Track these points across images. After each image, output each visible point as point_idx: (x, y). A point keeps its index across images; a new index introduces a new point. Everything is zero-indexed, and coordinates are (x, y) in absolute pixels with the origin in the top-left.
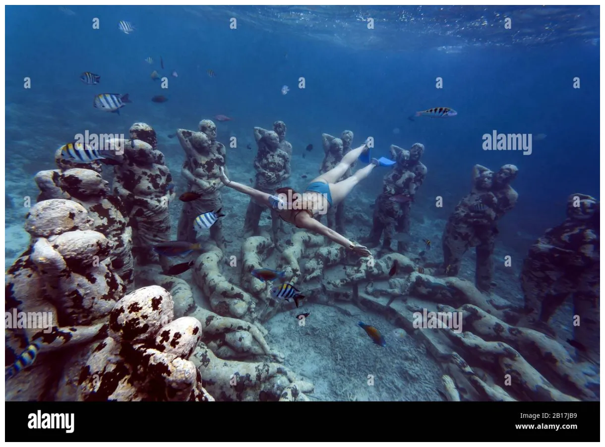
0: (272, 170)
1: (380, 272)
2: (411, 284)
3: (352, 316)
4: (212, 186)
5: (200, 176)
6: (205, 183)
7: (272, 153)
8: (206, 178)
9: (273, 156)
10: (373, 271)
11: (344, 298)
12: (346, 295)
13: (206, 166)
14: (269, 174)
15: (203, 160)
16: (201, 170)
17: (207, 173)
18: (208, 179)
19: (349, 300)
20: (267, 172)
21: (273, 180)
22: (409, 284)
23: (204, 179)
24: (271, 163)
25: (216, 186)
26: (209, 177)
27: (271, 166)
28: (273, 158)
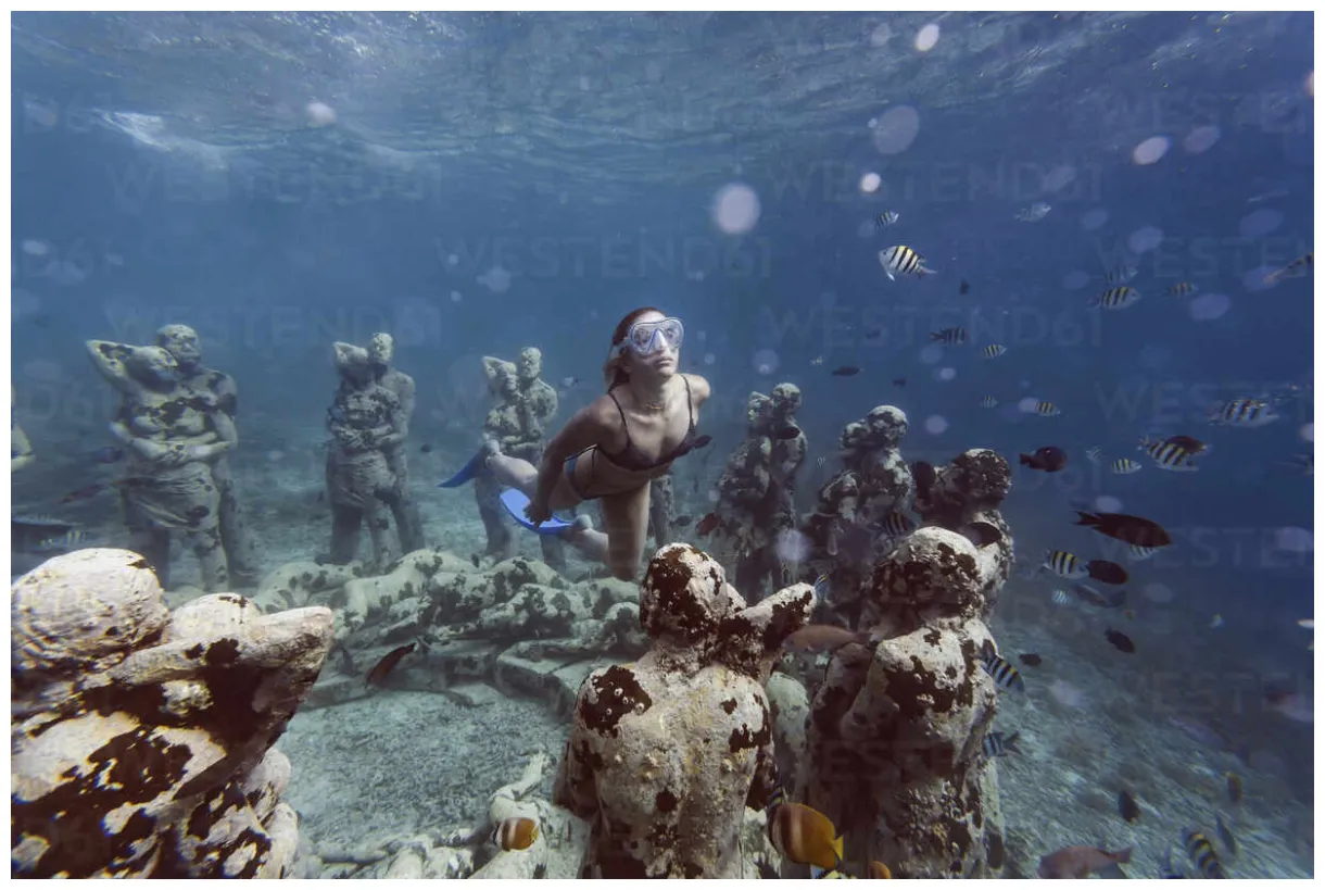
0: (356, 425)
1: (564, 613)
2: (605, 626)
3: (477, 706)
4: (172, 452)
5: (146, 433)
6: (155, 447)
7: (357, 393)
8: (162, 436)
9: (358, 397)
10: (546, 610)
11: (466, 670)
12: (470, 663)
13: (162, 412)
14: (349, 433)
15: (156, 400)
16: (145, 420)
17: (164, 426)
18: (166, 439)
19: (475, 672)
20: (342, 429)
21: (354, 445)
22: (601, 626)
23: (155, 437)
24: (355, 411)
25: (181, 452)
26: (169, 436)
27: (356, 417)
28: (359, 401)
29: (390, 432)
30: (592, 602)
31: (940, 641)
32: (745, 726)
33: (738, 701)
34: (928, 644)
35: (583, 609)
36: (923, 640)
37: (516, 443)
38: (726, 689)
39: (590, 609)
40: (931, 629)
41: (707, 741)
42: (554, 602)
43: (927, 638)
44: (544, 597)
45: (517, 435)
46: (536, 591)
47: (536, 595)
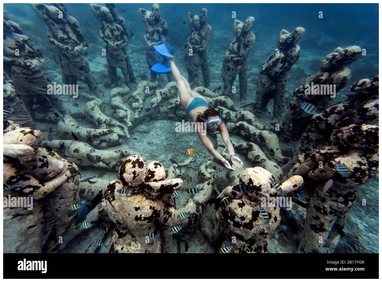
16: (148, 35)
17: (151, 38)
29: (201, 47)
30: (238, 117)
31: (243, 207)
32: (141, 215)
33: (141, 208)
34: (238, 207)
35: (235, 119)
36: (237, 204)
37: (235, 57)
38: (138, 203)
39: (236, 119)
40: (243, 201)
41: (129, 215)
42: (226, 114)
43: (239, 204)
44: (224, 112)
45: (235, 54)
46: (222, 109)
47: (221, 111)
